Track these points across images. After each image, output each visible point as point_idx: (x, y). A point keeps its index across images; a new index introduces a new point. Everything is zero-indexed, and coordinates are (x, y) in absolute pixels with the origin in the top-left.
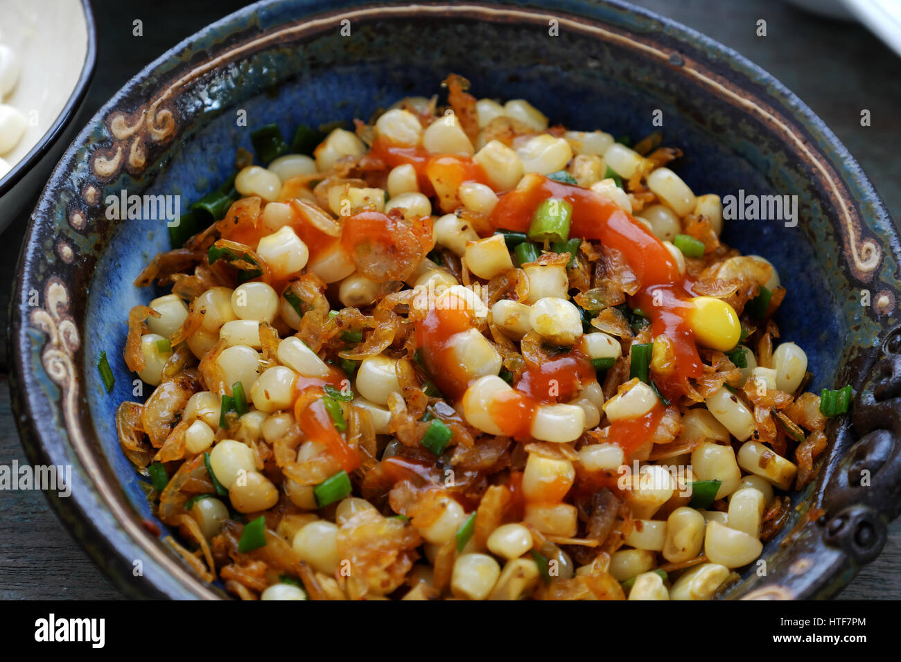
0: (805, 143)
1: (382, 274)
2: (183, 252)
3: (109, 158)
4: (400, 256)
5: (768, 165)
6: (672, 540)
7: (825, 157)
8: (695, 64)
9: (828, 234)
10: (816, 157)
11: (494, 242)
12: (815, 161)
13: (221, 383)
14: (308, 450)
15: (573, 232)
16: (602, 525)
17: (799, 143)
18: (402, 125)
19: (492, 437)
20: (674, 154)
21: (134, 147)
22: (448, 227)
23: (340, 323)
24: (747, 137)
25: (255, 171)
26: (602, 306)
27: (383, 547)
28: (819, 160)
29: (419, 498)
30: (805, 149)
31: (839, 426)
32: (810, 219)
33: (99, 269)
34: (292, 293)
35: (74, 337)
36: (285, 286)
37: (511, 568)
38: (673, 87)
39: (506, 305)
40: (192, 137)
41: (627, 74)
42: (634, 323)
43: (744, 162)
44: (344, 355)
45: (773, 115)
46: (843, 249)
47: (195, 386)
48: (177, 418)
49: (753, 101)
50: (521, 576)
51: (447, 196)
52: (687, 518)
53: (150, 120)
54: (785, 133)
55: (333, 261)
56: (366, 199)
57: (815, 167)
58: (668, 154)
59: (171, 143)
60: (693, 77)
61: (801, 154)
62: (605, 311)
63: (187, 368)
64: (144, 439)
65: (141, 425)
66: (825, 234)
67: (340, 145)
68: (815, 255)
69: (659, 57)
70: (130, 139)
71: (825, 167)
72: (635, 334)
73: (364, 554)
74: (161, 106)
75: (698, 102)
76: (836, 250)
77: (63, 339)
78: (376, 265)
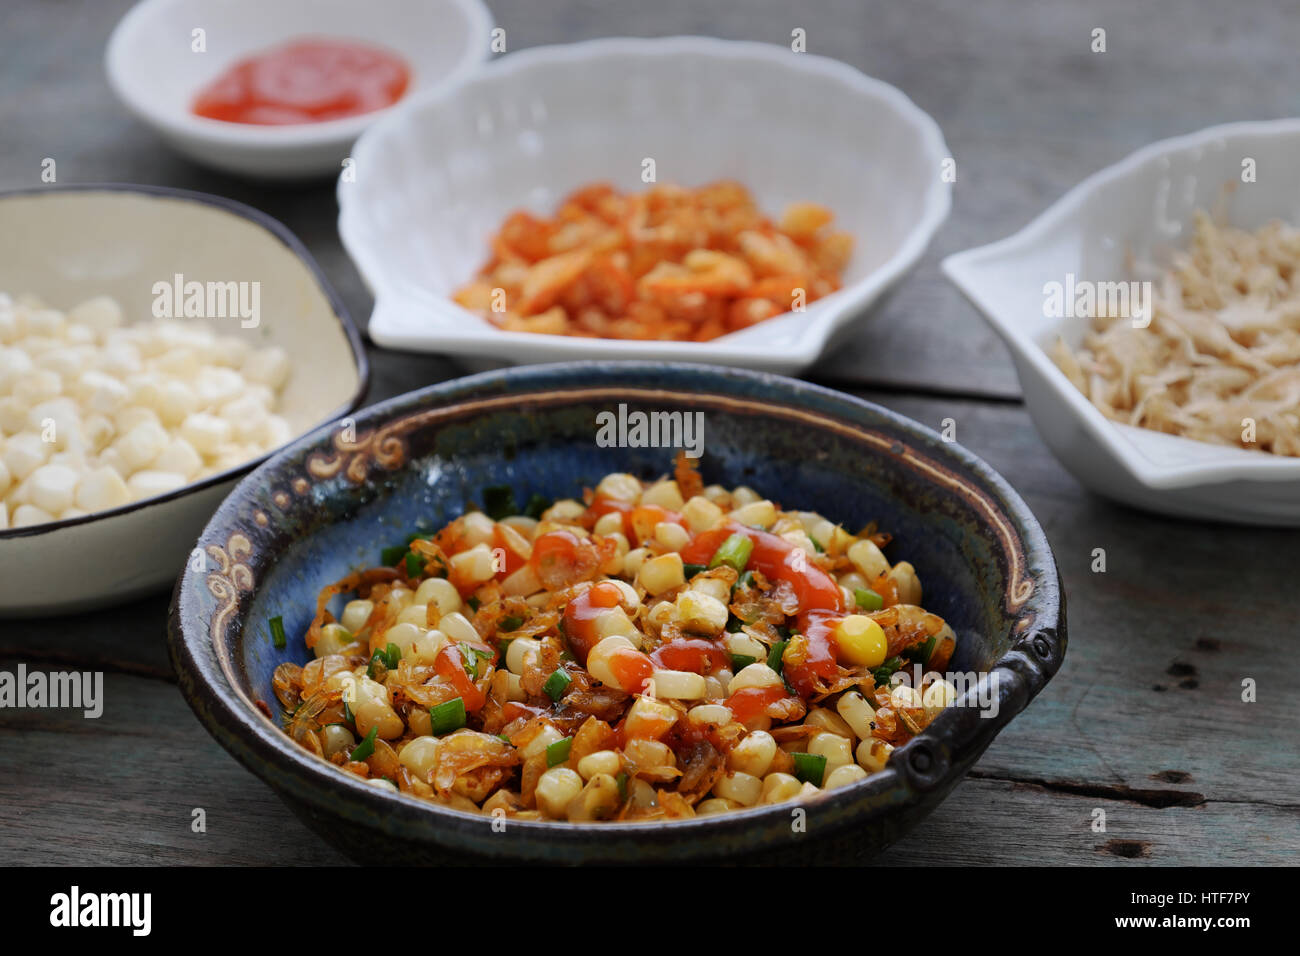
0: (996, 511)
1: (559, 584)
3: (328, 462)
5: (961, 536)
7: (1010, 520)
11: (667, 558)
17: (991, 511)
18: (623, 486)
20: (884, 538)
21: (355, 461)
22: (637, 555)
23: (502, 607)
24: (948, 514)
30: (994, 515)
34: (475, 597)
35: (248, 582)
37: (591, 781)
38: (892, 475)
39: (662, 604)
41: (851, 464)
44: (502, 636)
45: (974, 491)
49: (959, 480)
50: (598, 786)
51: (644, 536)
52: (784, 779)
53: (377, 444)
54: (981, 504)
57: (1000, 529)
58: (879, 537)
60: (910, 464)
61: (990, 521)
62: (759, 622)
65: (300, 681)
66: (994, 585)
67: (563, 509)
69: (882, 448)
70: (353, 454)
71: (1008, 528)
74: (392, 435)
75: (911, 487)
77: (233, 575)
78: (557, 576)
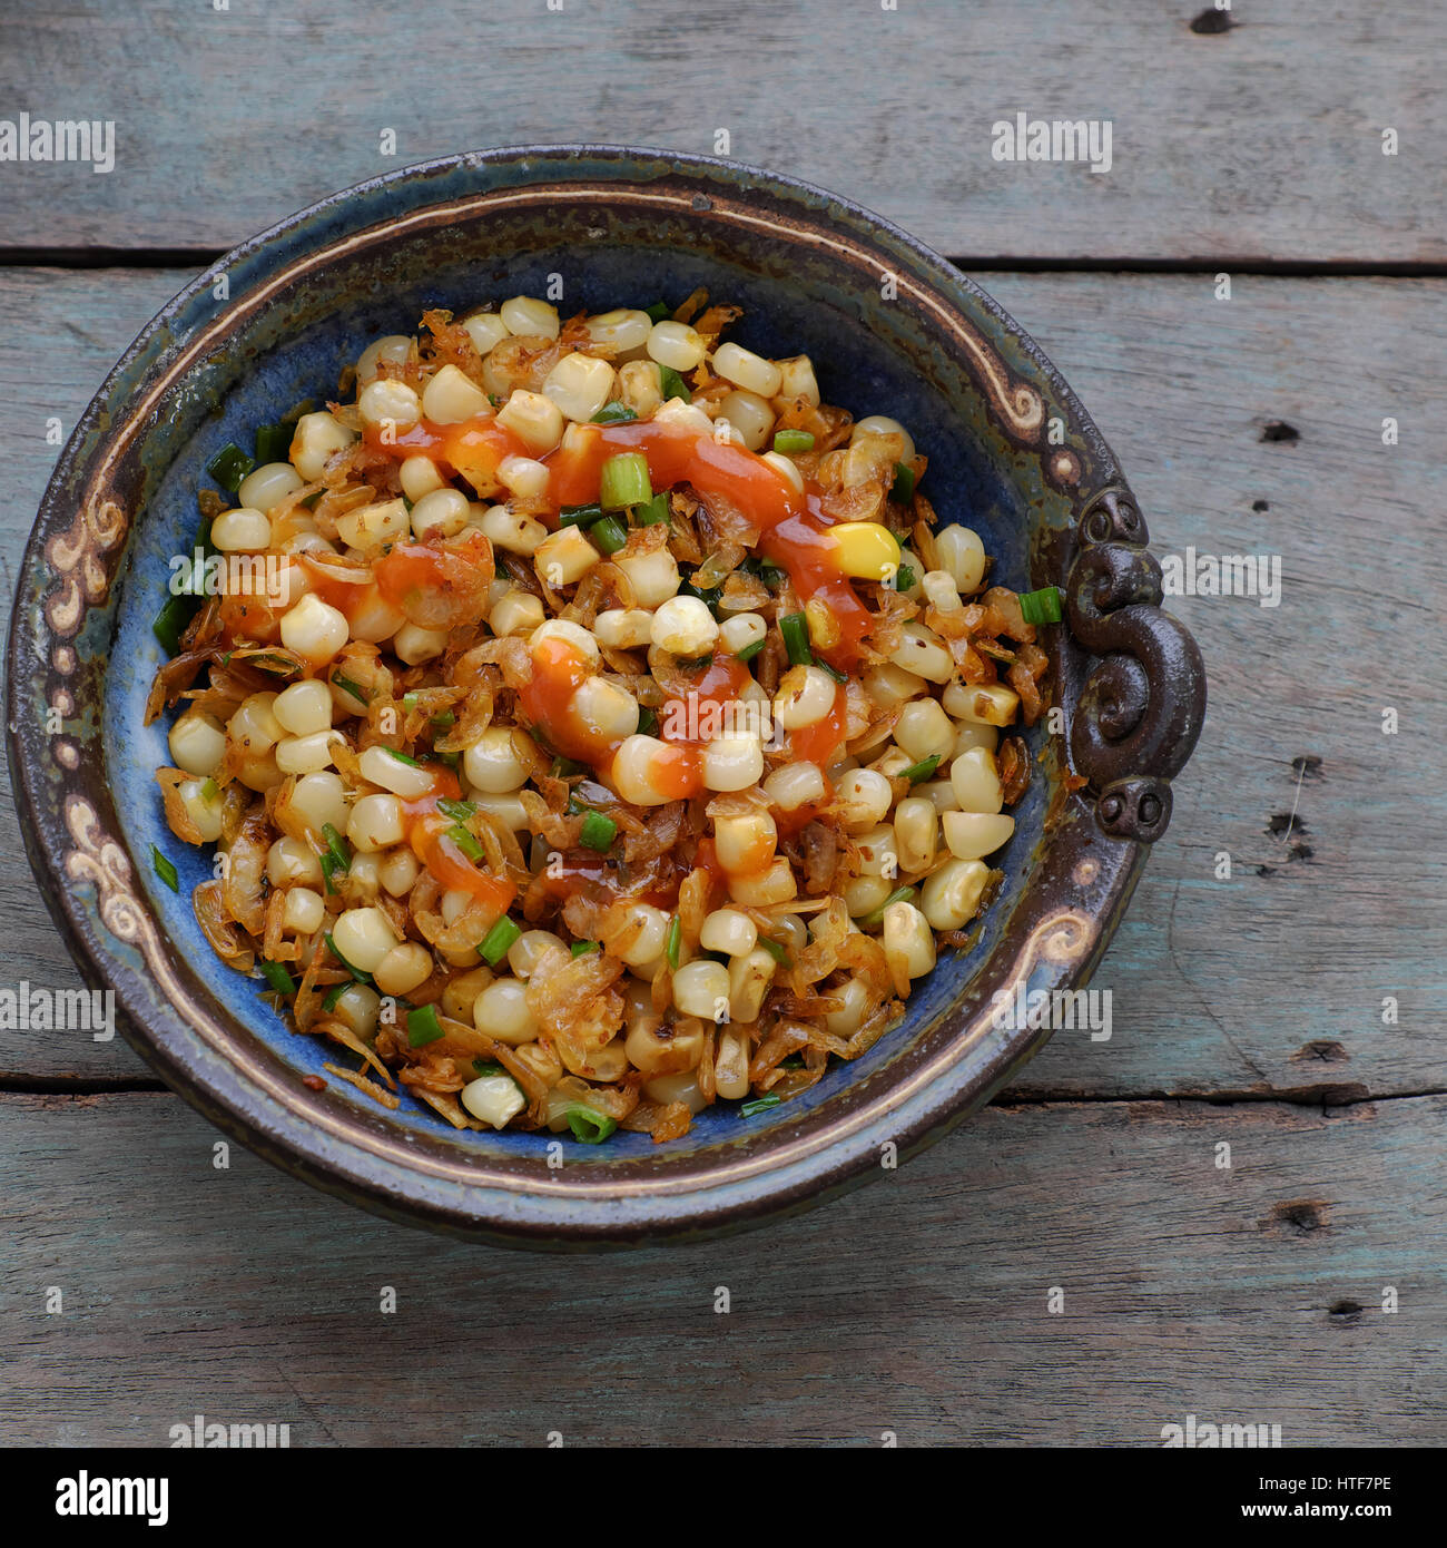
1: (445, 621)
2: (186, 658)
3: (67, 601)
4: (462, 596)
6: (907, 848)
7: (931, 286)
8: (727, 202)
9: (964, 385)
10: (919, 289)
11: (569, 536)
12: (918, 294)
13: (307, 832)
14: (453, 905)
15: (657, 486)
16: (823, 868)
18: (393, 401)
19: (662, 807)
20: (731, 315)
21: (88, 569)
22: (501, 525)
23: (422, 713)
24: (820, 278)
25: (233, 517)
26: (725, 575)
27: (586, 995)
28: (924, 292)
29: (603, 918)
30: (901, 281)
31: (1057, 640)
32: (934, 367)
33: (107, 746)
34: (344, 677)
35: (122, 862)
36: (330, 671)
37: (742, 970)
38: (707, 236)
39: (613, 620)
40: (146, 514)
41: (642, 234)
42: (766, 576)
43: (825, 307)
44: (440, 747)
45: (847, 245)
46: (989, 402)
47: (271, 834)
48: (268, 889)
49: (815, 233)
50: (759, 977)
51: (484, 484)
52: (915, 813)
53: (94, 526)
54: (869, 264)
55: (376, 617)
56: (386, 520)
58: (722, 316)
59: (125, 539)
60: (732, 222)
62: (730, 582)
63: (248, 807)
64: (237, 928)
65: (228, 914)
66: (960, 386)
67: (318, 434)
68: (953, 410)
69: (678, 206)
70: (80, 563)
71: (935, 298)
72: (774, 594)
73: (564, 1012)
74: (100, 502)
75: (744, 247)
76: (980, 405)
77: (112, 875)
78: (434, 609)
